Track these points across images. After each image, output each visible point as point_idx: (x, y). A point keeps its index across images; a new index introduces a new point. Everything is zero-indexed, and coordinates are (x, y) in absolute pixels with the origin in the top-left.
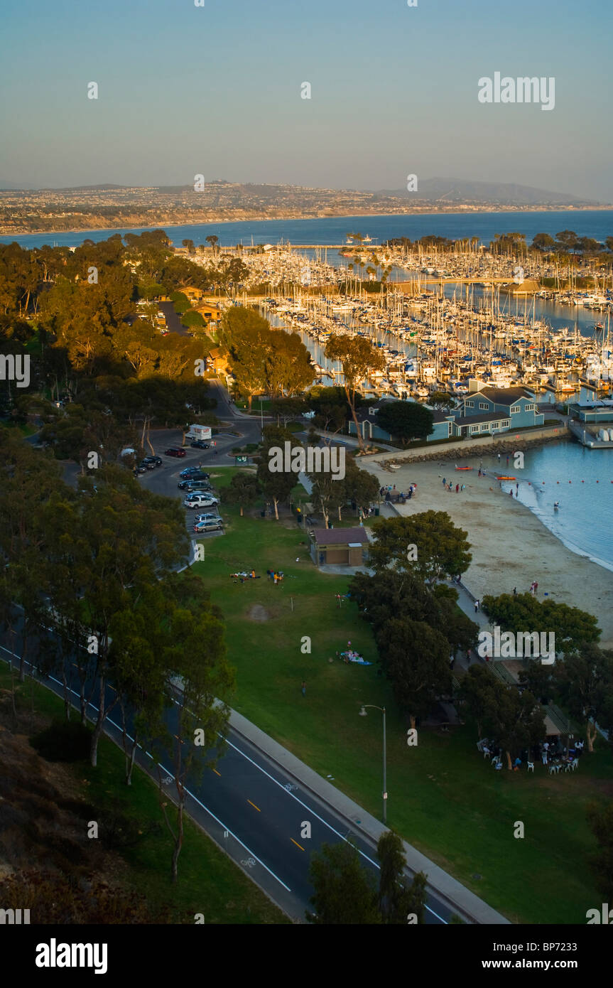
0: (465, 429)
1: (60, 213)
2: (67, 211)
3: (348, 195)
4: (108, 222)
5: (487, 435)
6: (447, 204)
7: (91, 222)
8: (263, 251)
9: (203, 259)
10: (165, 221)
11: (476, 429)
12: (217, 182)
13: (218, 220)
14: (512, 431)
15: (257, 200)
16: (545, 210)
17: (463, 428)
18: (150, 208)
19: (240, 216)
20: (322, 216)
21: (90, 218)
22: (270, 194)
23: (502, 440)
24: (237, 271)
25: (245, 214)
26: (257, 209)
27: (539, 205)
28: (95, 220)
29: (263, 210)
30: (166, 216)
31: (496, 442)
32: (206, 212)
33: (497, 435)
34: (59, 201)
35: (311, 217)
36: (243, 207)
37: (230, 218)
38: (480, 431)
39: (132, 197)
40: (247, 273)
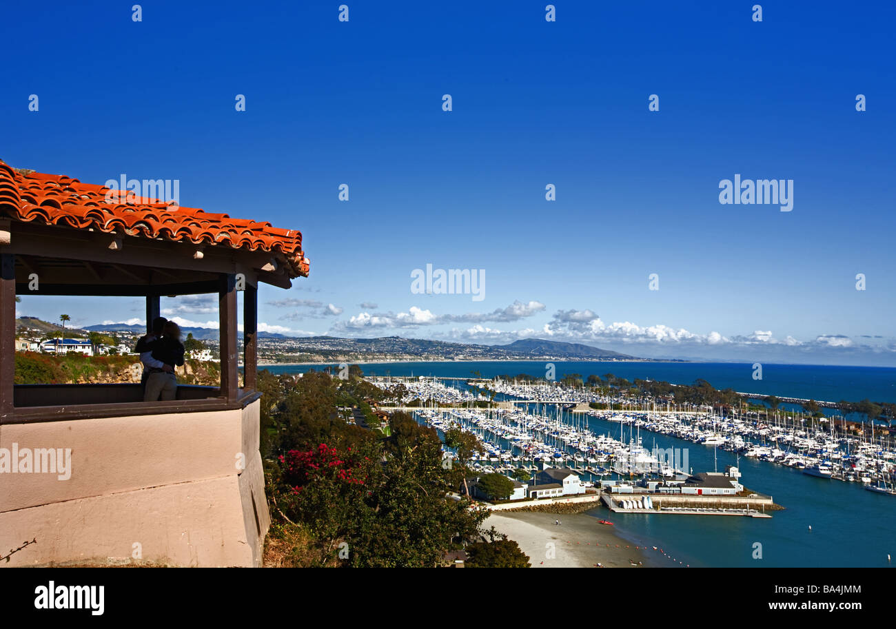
0: (534, 494)
1: (296, 352)
2: (300, 352)
3: (474, 348)
4: (325, 359)
5: (549, 498)
6: (535, 355)
7: (315, 358)
8: (418, 380)
9: (380, 384)
10: (360, 360)
11: (541, 493)
12: (393, 337)
13: (393, 361)
14: (565, 496)
15: (418, 349)
16: (598, 360)
17: (533, 493)
18: (351, 352)
19: (407, 359)
20: (457, 360)
21: (314, 356)
22: (425, 346)
23: (558, 501)
24: (401, 392)
25: (409, 357)
26: (416, 354)
27: (594, 357)
28: (317, 357)
29: (420, 356)
30: (361, 357)
31: (554, 503)
32: (386, 355)
33: (555, 498)
34: (296, 345)
35: (450, 360)
36: (408, 353)
37: (400, 359)
38: (544, 495)
39: (340, 344)
40: (407, 393)
